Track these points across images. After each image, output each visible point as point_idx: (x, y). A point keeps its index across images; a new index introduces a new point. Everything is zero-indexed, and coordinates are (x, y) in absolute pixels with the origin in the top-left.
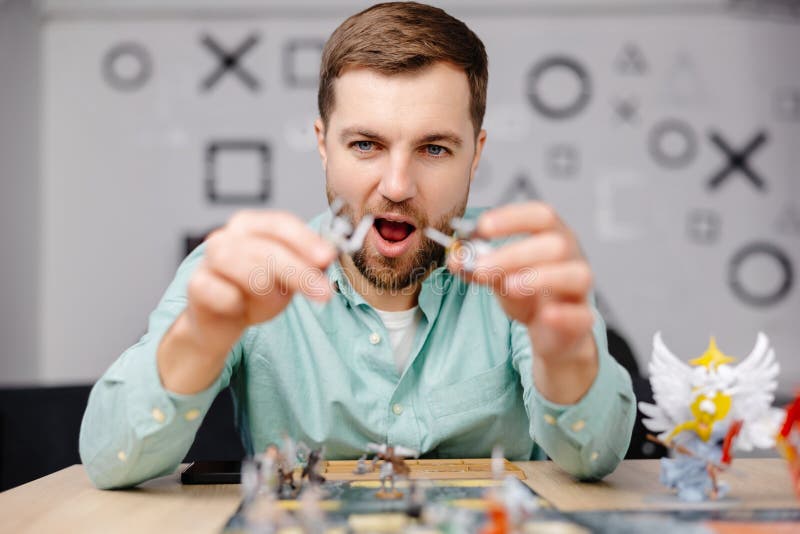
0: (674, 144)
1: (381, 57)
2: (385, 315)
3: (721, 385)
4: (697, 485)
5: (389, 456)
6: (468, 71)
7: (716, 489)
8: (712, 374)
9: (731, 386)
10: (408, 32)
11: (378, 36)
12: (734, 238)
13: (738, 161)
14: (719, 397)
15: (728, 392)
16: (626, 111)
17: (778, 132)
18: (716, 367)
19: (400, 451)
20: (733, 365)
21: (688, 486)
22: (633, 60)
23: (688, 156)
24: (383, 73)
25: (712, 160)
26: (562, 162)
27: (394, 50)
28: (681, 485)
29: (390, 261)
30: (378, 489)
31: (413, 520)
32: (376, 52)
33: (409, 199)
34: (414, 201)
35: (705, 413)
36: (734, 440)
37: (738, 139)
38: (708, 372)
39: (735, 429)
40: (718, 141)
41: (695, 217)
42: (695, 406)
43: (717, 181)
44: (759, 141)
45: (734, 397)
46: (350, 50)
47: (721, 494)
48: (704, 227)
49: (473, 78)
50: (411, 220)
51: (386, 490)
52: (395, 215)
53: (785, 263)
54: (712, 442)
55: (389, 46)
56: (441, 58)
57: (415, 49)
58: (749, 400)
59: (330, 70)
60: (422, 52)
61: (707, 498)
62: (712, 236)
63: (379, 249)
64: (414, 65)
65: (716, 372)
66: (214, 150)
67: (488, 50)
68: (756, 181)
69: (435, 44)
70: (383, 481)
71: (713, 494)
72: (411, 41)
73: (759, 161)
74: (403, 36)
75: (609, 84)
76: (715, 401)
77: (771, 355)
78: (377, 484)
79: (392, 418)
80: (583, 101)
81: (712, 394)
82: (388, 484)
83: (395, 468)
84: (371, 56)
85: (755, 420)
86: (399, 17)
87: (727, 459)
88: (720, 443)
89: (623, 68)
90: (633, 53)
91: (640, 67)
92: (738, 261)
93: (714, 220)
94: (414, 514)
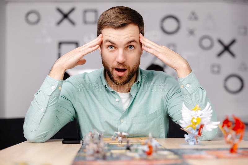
0: (206, 43)
1: (114, 24)
2: (119, 94)
3: (198, 115)
4: (193, 141)
5: (121, 135)
6: (138, 25)
7: (197, 142)
8: (196, 113)
9: (201, 115)
10: (121, 17)
11: (113, 18)
12: (226, 72)
13: (227, 48)
14: (198, 118)
15: (200, 117)
16: (191, 32)
17: (239, 39)
18: (197, 111)
19: (124, 134)
20: (201, 110)
21: (191, 141)
22: (194, 16)
23: (211, 46)
24: (115, 29)
25: (219, 48)
26: (172, 48)
27: (117, 22)
28: (189, 141)
29: (120, 77)
32: (112, 23)
33: (124, 62)
34: (125, 63)
35: (194, 122)
36: (201, 129)
37: (227, 42)
38: (195, 112)
39: (202, 126)
40: (220, 42)
41: (213, 66)
42: (192, 121)
43: (220, 55)
44: (233, 42)
45: (201, 118)
46: (105, 22)
47: (198, 143)
48: (216, 69)
49: (140, 27)
50: (125, 68)
51: (120, 145)
52: (121, 67)
53: (241, 80)
54: (196, 130)
55: (116, 21)
56: (130, 23)
57: (123, 21)
58: (205, 119)
59: (100, 28)
60: (125, 22)
61: (195, 144)
62: (218, 72)
63: (117, 75)
64: (123, 26)
65: (197, 112)
66: (60, 44)
67: (143, 18)
68: (233, 55)
69: (128, 19)
70: (119, 142)
71: (196, 143)
72: (122, 19)
73: (233, 48)
74: (119, 18)
75: (186, 24)
76: (197, 119)
77: (211, 107)
78: (117, 143)
79: (120, 123)
80: (178, 29)
81: (196, 118)
82: (120, 143)
83: (122, 138)
84: (111, 24)
85: (207, 124)
86: (118, 12)
87: (199, 134)
88: (198, 130)
89: (190, 18)
90: (193, 14)
91: (196, 18)
92: (226, 79)
93: (219, 67)
94: (128, 148)
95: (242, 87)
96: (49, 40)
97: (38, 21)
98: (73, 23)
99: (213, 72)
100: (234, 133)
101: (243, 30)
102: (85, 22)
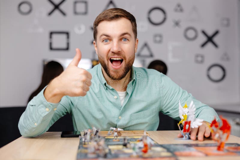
0: (191, 34)
5: (116, 131)
11: (107, 13)
12: (208, 62)
13: (210, 39)
16: (177, 24)
17: (222, 30)
22: (179, 8)
23: (195, 37)
25: (202, 39)
26: (158, 39)
27: (111, 15)
30: (113, 139)
31: (125, 147)
32: (106, 16)
37: (210, 33)
40: (204, 33)
41: (197, 56)
43: (203, 45)
44: (217, 33)
48: (200, 59)
51: (115, 139)
53: (223, 69)
62: (202, 62)
66: (51, 34)
68: (216, 45)
69: (121, 13)
72: (115, 13)
73: (216, 39)
74: (113, 12)
75: (172, 16)
78: (113, 137)
79: (118, 120)
80: (165, 20)
83: (117, 134)
89: (176, 10)
90: (179, 6)
91: (181, 10)
92: (209, 69)
93: (202, 57)
94: (125, 145)
95: (224, 76)
96: (41, 30)
97: (30, 11)
98: (64, 14)
99: (197, 61)
100: (221, 132)
101: (225, 22)
102: (76, 13)
